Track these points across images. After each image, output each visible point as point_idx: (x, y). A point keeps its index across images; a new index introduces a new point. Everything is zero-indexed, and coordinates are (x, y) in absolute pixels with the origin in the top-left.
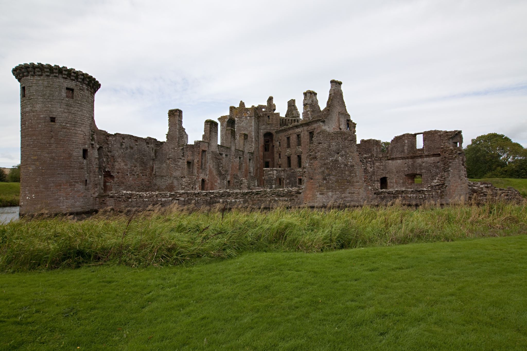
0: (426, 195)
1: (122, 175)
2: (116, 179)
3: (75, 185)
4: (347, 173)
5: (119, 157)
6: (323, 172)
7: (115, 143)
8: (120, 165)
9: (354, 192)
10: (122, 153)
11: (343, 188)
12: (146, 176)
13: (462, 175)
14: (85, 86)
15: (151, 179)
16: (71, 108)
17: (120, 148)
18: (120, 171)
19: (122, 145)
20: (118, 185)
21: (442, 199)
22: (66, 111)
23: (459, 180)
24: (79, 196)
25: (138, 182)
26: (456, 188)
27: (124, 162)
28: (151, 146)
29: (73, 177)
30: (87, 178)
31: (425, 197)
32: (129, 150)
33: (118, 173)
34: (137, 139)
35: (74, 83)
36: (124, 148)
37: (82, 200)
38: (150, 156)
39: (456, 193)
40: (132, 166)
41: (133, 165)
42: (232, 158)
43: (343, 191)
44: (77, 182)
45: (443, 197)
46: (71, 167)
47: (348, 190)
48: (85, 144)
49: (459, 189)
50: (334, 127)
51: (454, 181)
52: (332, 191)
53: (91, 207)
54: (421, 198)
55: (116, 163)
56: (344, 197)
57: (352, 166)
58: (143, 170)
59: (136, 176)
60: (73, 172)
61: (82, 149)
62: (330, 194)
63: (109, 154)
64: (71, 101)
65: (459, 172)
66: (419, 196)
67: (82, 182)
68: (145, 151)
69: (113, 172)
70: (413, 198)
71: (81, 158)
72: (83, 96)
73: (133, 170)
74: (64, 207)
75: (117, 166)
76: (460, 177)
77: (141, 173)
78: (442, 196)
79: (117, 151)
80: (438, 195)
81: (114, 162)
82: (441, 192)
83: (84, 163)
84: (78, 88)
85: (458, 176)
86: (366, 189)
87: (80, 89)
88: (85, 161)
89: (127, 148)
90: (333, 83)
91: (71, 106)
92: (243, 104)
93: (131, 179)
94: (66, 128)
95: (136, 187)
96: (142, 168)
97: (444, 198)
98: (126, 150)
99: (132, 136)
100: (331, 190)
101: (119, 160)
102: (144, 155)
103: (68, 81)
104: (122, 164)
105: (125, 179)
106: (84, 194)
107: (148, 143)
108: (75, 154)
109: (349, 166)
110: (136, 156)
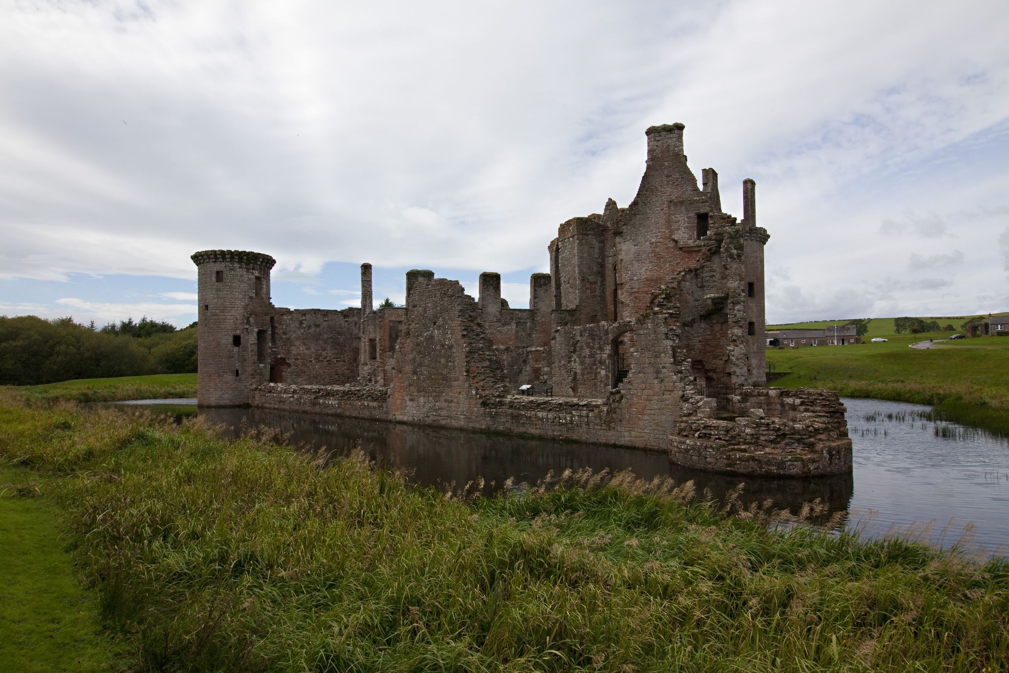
0: (574, 416)
1: (302, 362)
2: (293, 367)
3: (223, 376)
4: (443, 360)
5: (297, 339)
6: (414, 359)
7: (291, 322)
8: (297, 349)
9: (452, 400)
10: (302, 334)
11: (438, 389)
12: (344, 361)
13: (663, 367)
14: (236, 265)
15: (353, 366)
16: (221, 293)
17: (299, 328)
18: (299, 357)
19: (301, 323)
20: (296, 375)
21: (610, 430)
22: (216, 296)
23: (656, 382)
24: (227, 388)
25: (330, 371)
26: (647, 403)
27: (305, 344)
28: (353, 319)
29: (222, 367)
30: (237, 368)
31: (571, 420)
32: (313, 329)
33: (297, 359)
34: (326, 313)
35: (223, 264)
36: (305, 328)
37: (231, 392)
38: (351, 334)
39: (646, 417)
40: (319, 350)
41: (320, 348)
42: (490, 326)
43: (437, 398)
44: (226, 372)
45: (612, 425)
46: (220, 356)
47: (444, 394)
48: (235, 329)
49: (656, 407)
50: (653, 240)
51: (643, 382)
52: (424, 396)
53: (245, 401)
54: (563, 424)
55: (293, 348)
56: (439, 409)
57: (451, 347)
58: (337, 354)
59: (326, 363)
60: (221, 361)
61: (231, 336)
62: (422, 400)
63: (284, 337)
64: (220, 284)
65: (656, 357)
66: (560, 419)
67: (232, 372)
68: (341, 328)
69: (289, 358)
70: (548, 422)
71: (230, 347)
72: (233, 276)
73: (321, 355)
74: (213, 399)
75: (294, 351)
76: (658, 372)
77: (335, 358)
78: (610, 422)
79: (295, 332)
80: (601, 420)
81: (291, 346)
82: (608, 413)
83: (235, 351)
84: (228, 269)
85: (652, 370)
86: (469, 397)
87: (230, 269)
88: (236, 349)
89: (309, 327)
90: (652, 135)
91: (220, 291)
92: (614, 203)
93: (317, 366)
94: (216, 315)
95: (326, 377)
96: (336, 351)
97: (614, 428)
98: (307, 330)
99: (319, 310)
100: (422, 394)
101: (297, 343)
102: (339, 333)
103: (218, 264)
104: (302, 348)
105: (308, 367)
106: (234, 386)
107: (345, 316)
108: (223, 341)
109: (446, 347)
110: (325, 336)
